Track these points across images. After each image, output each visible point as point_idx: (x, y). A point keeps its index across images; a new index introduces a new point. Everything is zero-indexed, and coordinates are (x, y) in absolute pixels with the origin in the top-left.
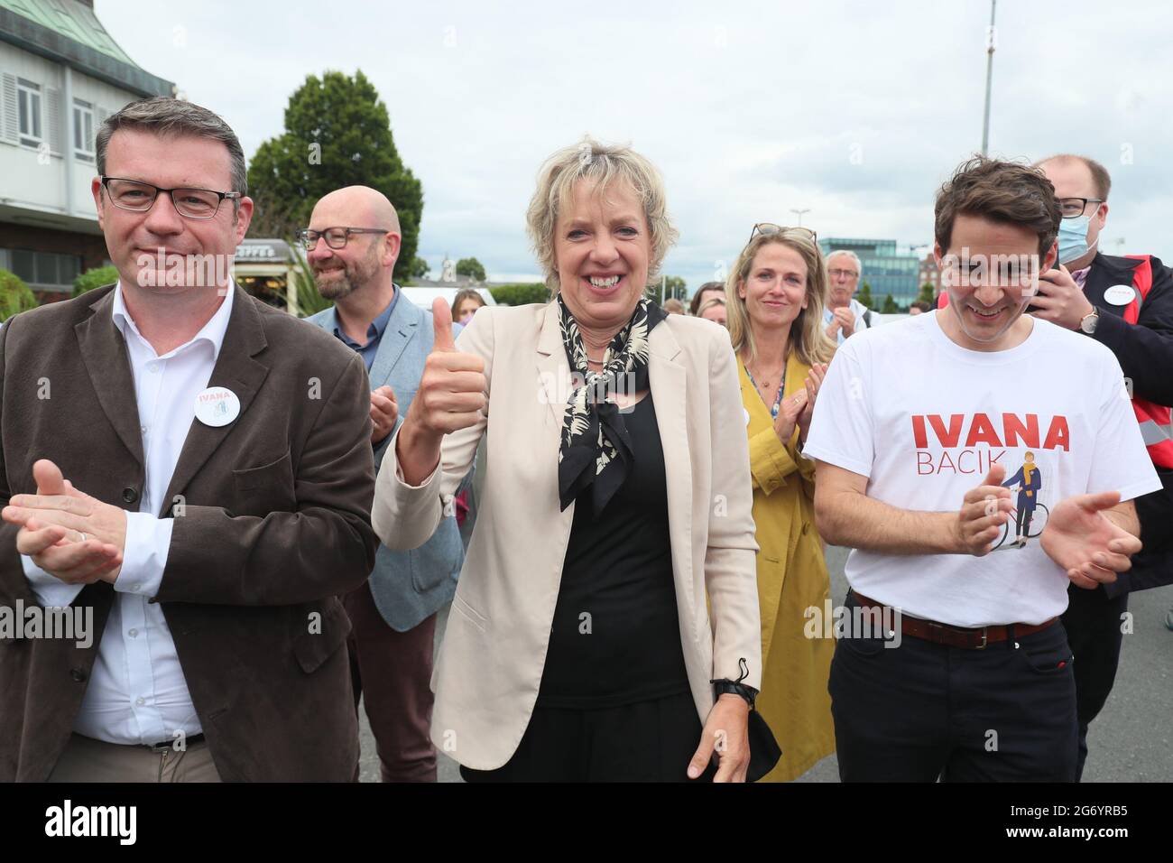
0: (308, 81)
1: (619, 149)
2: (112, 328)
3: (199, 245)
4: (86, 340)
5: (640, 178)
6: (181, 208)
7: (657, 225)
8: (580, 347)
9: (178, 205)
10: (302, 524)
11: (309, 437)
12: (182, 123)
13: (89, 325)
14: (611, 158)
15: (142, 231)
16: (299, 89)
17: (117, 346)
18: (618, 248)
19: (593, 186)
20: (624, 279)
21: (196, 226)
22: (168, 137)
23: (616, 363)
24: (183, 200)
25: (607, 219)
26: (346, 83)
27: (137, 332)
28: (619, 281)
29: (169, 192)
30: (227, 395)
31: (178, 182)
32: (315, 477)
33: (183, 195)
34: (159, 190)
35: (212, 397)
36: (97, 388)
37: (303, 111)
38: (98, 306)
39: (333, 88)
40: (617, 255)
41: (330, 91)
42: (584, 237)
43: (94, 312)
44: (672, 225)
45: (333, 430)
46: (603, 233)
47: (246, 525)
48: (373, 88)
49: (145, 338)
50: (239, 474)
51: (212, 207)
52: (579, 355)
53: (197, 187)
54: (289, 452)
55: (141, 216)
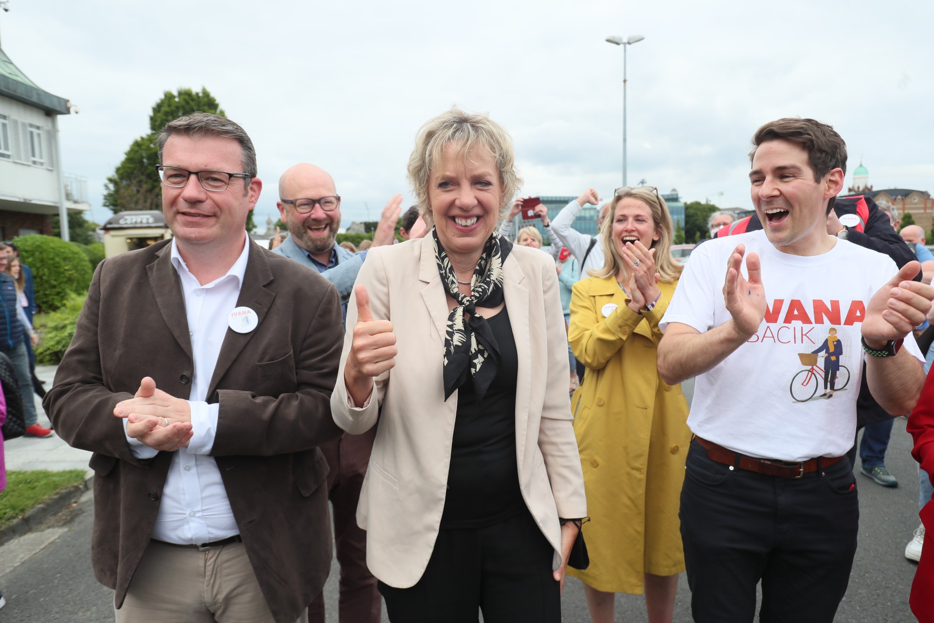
0: (166, 95)
1: (479, 118)
2: (171, 267)
3: (217, 209)
4: (153, 276)
5: (495, 142)
6: (207, 186)
7: (507, 178)
8: (453, 276)
9: (204, 183)
10: (302, 403)
11: (304, 341)
12: (205, 128)
13: (155, 266)
14: (473, 126)
15: (181, 200)
16: (159, 101)
17: (173, 279)
18: (477, 196)
19: (459, 149)
20: (481, 220)
21: (216, 197)
22: (196, 137)
23: (480, 287)
24: (207, 179)
25: (469, 175)
26: (195, 97)
27: (187, 270)
28: (476, 222)
29: (196, 173)
30: (249, 312)
31: (202, 167)
32: (310, 368)
33: (206, 176)
34: (190, 173)
35: (240, 314)
36: (160, 307)
37: (164, 117)
38: (161, 253)
39: (185, 100)
40: (476, 202)
41: (183, 103)
42: (451, 188)
43: (158, 257)
44: (518, 176)
45: (320, 335)
46: (466, 185)
47: (265, 404)
48: (215, 100)
49: (193, 274)
50: (260, 366)
51: (226, 183)
52: (453, 282)
53: (214, 170)
54: (292, 351)
55: (179, 191)
